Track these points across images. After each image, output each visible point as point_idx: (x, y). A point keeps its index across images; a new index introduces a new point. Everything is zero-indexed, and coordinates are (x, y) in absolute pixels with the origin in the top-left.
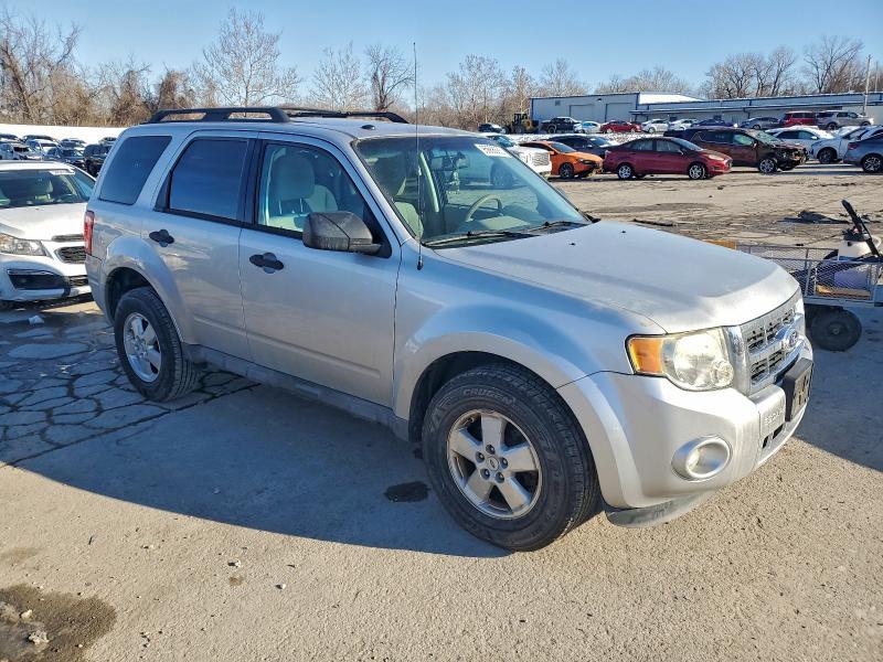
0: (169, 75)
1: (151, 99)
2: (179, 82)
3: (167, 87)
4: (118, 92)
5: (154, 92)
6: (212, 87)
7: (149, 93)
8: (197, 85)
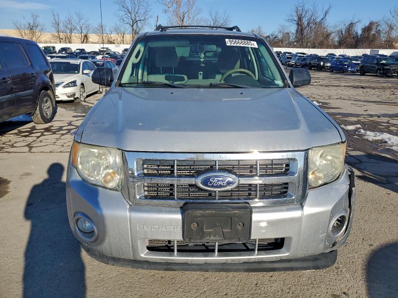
0: (370, 23)
1: (357, 36)
2: (374, 27)
3: (367, 29)
4: (344, 33)
5: (360, 32)
6: (391, 28)
7: (357, 33)
8: (383, 28)
